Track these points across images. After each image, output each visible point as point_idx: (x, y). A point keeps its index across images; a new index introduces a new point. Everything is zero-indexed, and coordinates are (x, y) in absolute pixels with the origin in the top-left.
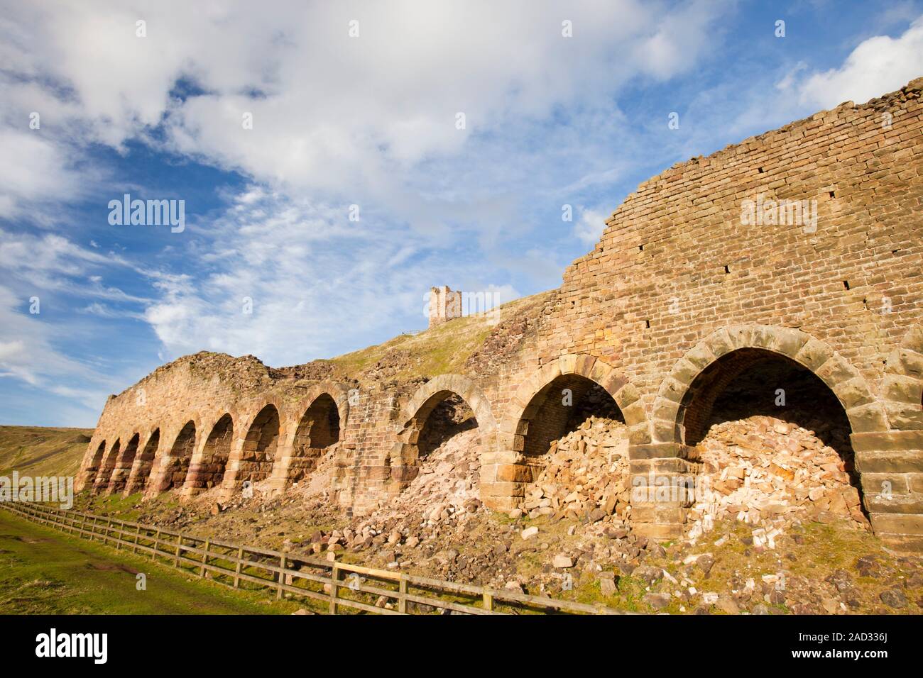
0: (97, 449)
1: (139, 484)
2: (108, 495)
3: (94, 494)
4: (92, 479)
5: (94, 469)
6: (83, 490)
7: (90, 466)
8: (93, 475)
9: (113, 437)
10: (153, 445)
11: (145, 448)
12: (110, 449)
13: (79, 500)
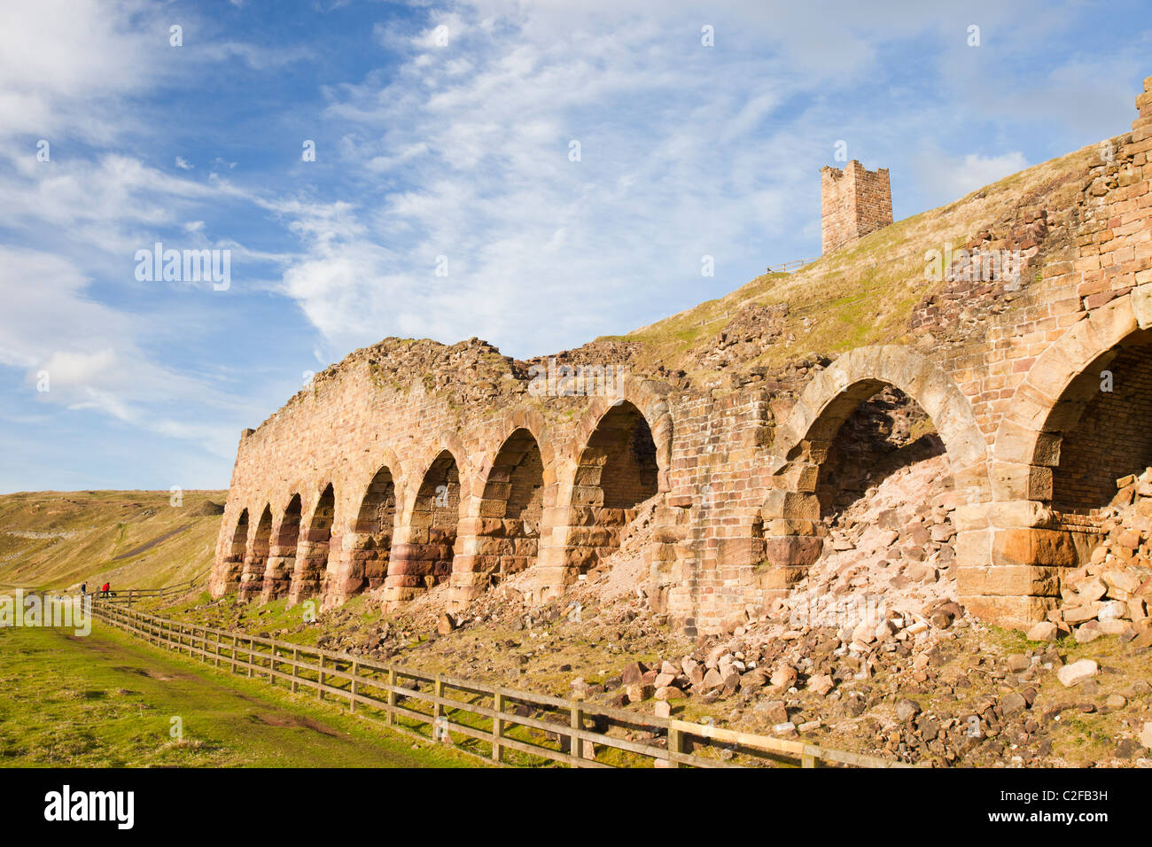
0: (236, 524)
1: (312, 583)
2: (265, 602)
3: (242, 601)
4: (235, 575)
5: (237, 559)
6: (225, 595)
7: (230, 554)
8: (236, 568)
9: (259, 502)
10: (325, 514)
11: (314, 519)
12: (257, 524)
13: (221, 612)
